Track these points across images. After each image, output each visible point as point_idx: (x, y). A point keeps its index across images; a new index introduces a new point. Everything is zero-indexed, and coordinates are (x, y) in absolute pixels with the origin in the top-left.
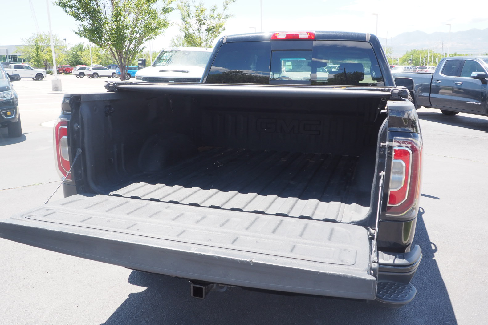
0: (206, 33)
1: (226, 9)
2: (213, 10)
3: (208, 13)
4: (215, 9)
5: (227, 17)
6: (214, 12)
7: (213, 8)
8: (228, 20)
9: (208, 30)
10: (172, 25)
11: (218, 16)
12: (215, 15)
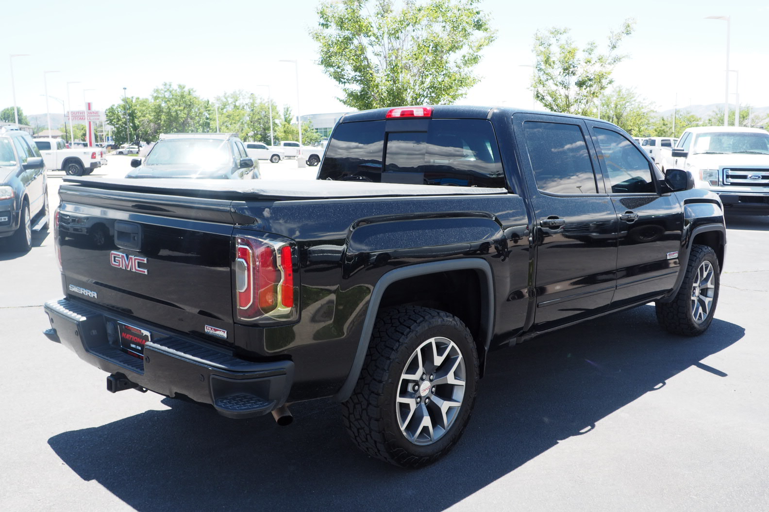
0: (577, 88)
1: (615, 47)
2: (590, 51)
3: (580, 56)
4: (592, 48)
5: (617, 60)
6: (590, 54)
7: (589, 47)
8: (618, 65)
9: (580, 84)
10: (479, 82)
11: (599, 59)
12: (594, 57)
